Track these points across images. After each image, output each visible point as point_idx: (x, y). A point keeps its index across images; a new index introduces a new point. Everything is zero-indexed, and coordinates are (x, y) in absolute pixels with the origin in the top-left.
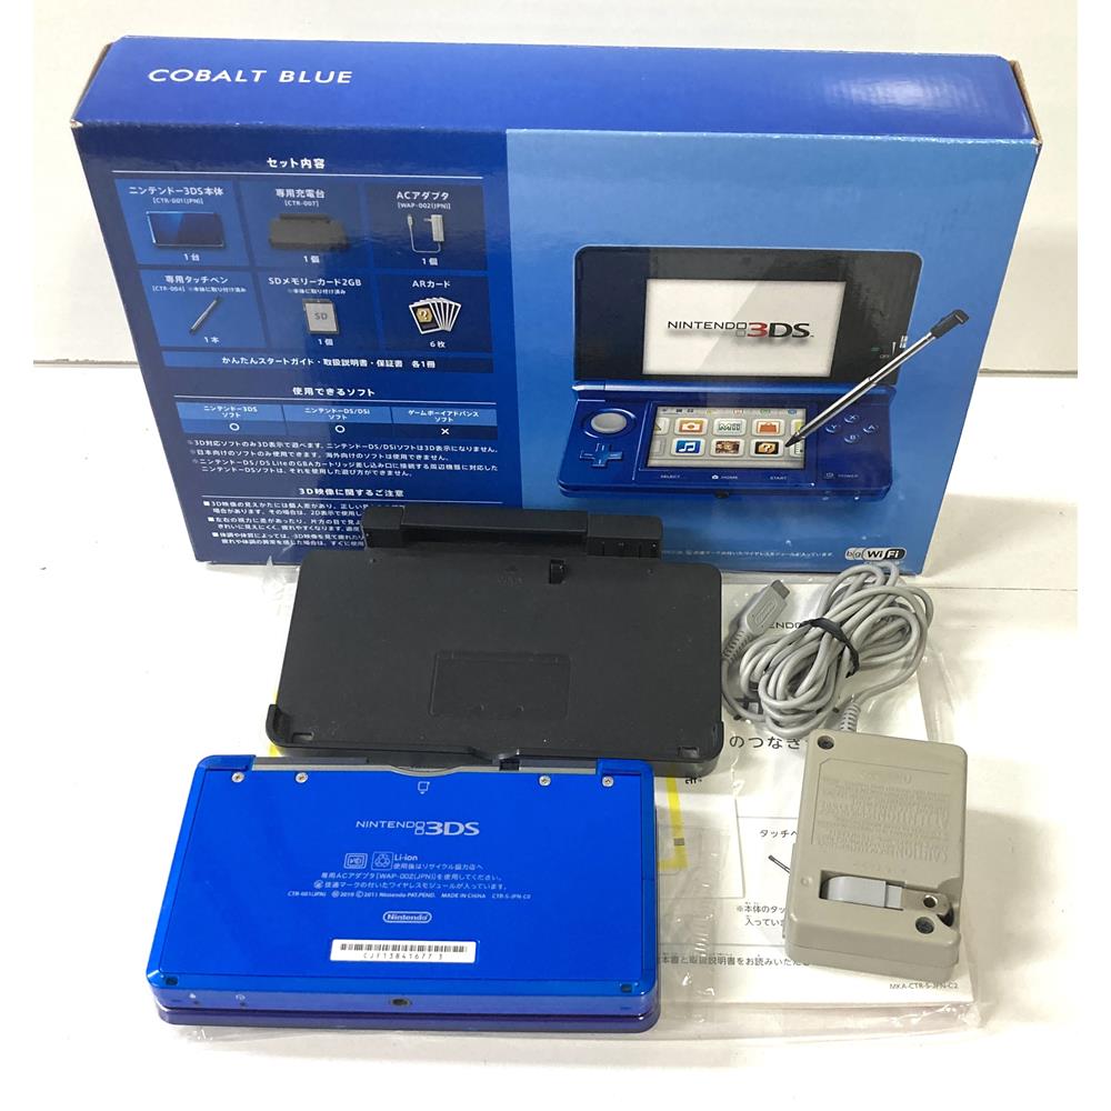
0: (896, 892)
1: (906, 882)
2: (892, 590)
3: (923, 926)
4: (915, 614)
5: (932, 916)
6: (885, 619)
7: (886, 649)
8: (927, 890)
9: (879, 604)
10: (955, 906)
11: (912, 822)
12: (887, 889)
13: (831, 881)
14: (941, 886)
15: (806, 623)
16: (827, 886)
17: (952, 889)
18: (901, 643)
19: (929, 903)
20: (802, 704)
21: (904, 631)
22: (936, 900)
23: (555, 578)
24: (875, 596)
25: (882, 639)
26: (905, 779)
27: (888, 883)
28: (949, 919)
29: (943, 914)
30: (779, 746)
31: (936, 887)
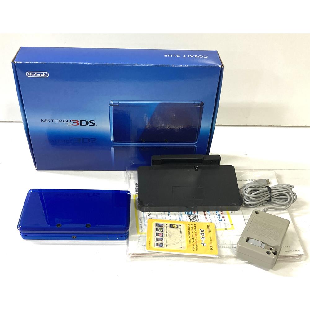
0: (264, 245)
1: (267, 244)
3: (268, 253)
5: (271, 251)
8: (271, 246)
10: (278, 251)
13: (250, 240)
14: (275, 246)
16: (248, 240)
17: (277, 247)
19: (271, 249)
22: (273, 249)
26: (273, 224)
27: (262, 243)
28: (275, 253)
29: (274, 252)
31: (273, 246)
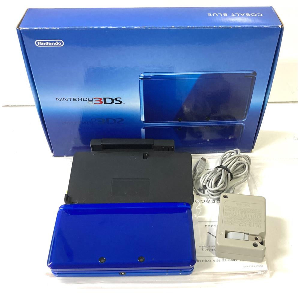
0: (247, 236)
1: (249, 233)
2: (239, 155)
3: (255, 245)
4: (247, 162)
5: (257, 242)
6: (238, 165)
7: (239, 172)
8: (256, 235)
9: (236, 160)
10: (264, 240)
11: (251, 217)
12: (244, 235)
13: (228, 234)
14: (259, 234)
15: (217, 167)
16: (227, 235)
17: (263, 235)
18: (243, 171)
19: (256, 239)
20: (219, 189)
21: (244, 167)
22: (258, 238)
23: (145, 158)
24: (235, 158)
25: (238, 170)
26: (248, 206)
27: (245, 234)
28: (262, 243)
29: (260, 242)
30: (209, 202)
31: (258, 234)
